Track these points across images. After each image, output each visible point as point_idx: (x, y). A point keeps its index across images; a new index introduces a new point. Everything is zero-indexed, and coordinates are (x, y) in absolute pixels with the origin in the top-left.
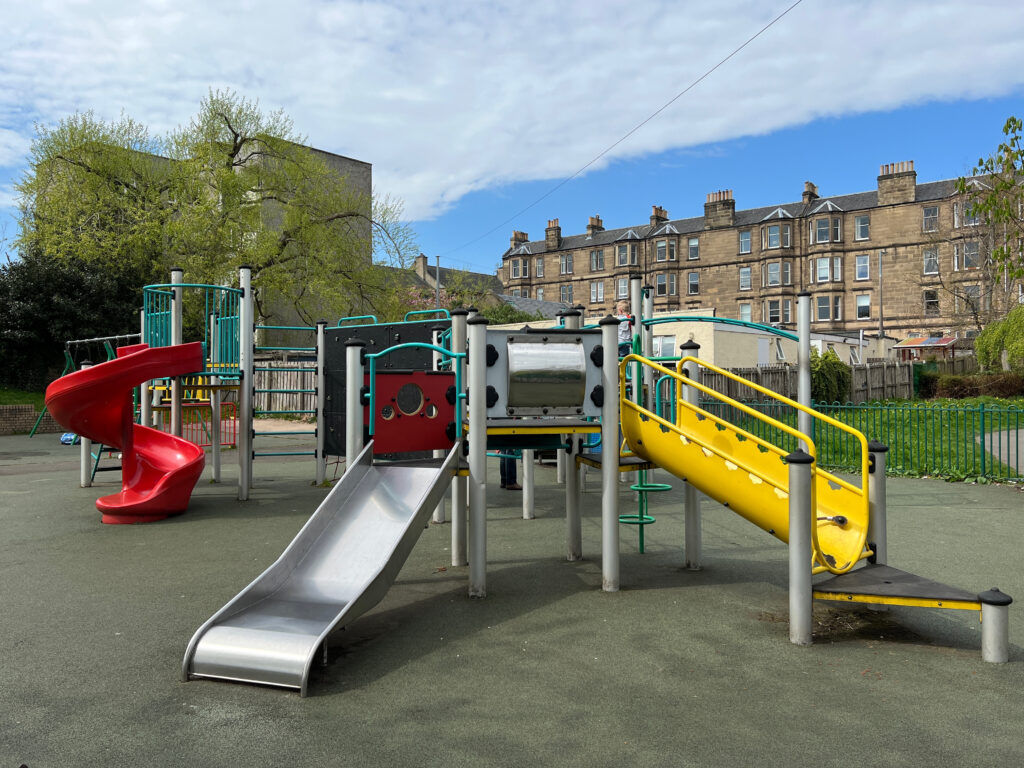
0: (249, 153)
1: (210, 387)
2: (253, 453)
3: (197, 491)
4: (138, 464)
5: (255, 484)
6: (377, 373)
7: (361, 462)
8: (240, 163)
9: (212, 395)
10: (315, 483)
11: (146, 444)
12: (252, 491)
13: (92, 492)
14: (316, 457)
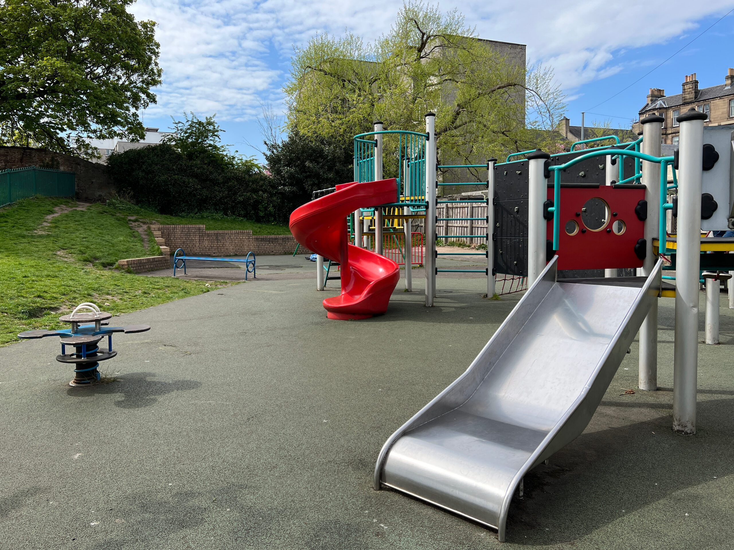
0: (433, 47)
1: (403, 216)
2: (436, 269)
3: (393, 297)
4: (352, 274)
5: (437, 295)
6: (562, 187)
7: (545, 278)
8: (426, 55)
9: (405, 224)
10: (486, 296)
11: (357, 260)
12: (435, 300)
13: (325, 294)
14: (487, 274)
